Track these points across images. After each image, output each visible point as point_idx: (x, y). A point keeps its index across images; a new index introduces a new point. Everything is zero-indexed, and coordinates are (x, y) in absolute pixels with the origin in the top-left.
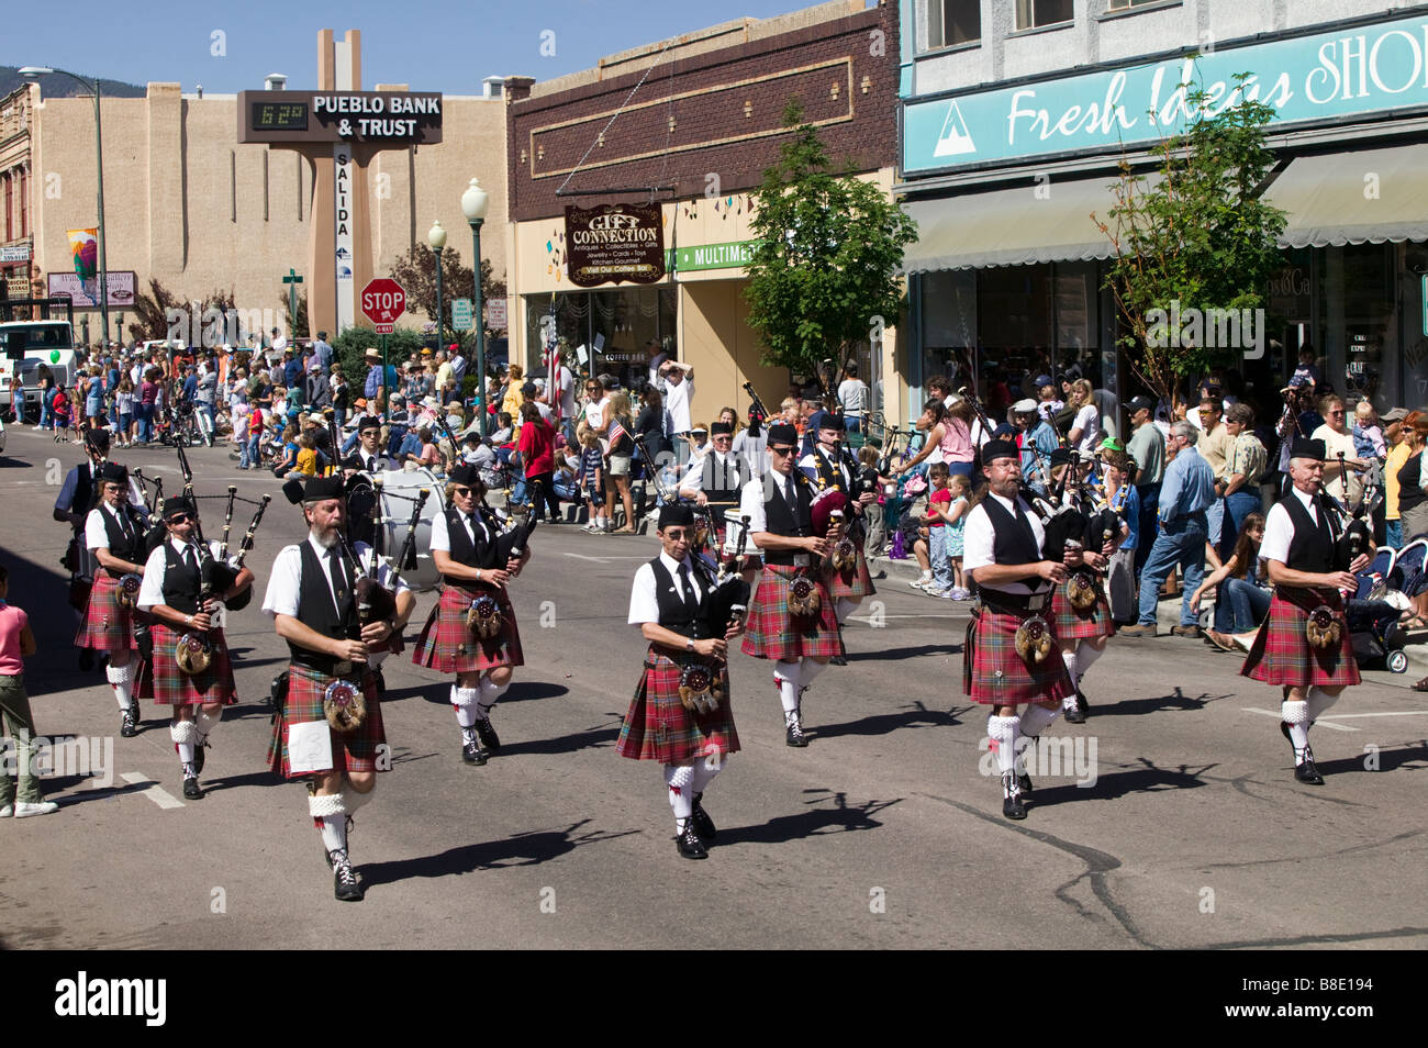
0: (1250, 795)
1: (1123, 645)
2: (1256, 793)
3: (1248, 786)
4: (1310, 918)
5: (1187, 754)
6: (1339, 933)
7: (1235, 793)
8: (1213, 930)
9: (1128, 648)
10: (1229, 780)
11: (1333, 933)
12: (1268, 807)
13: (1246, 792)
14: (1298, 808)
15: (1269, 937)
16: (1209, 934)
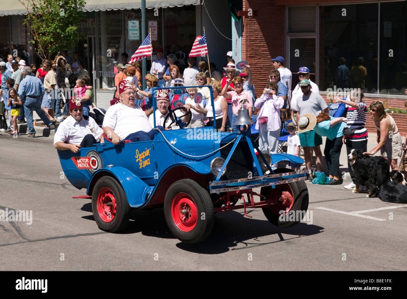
0: (67, 189)
1: (31, 142)
2: (69, 188)
3: (66, 186)
4: (81, 228)
5: (48, 176)
6: (90, 232)
7: (62, 188)
8: (48, 233)
9: (33, 143)
10: (60, 184)
11: (88, 233)
12: (72, 193)
13: (65, 188)
14: (82, 193)
15: (67, 235)
16: (47, 235)
